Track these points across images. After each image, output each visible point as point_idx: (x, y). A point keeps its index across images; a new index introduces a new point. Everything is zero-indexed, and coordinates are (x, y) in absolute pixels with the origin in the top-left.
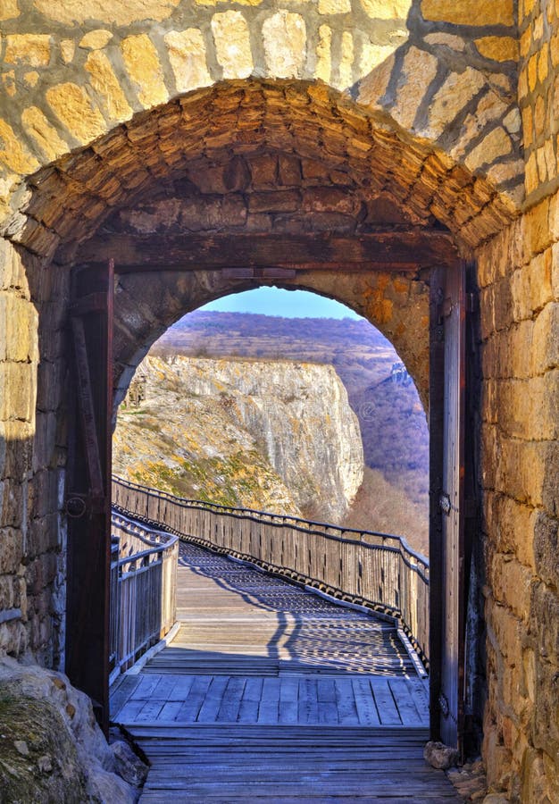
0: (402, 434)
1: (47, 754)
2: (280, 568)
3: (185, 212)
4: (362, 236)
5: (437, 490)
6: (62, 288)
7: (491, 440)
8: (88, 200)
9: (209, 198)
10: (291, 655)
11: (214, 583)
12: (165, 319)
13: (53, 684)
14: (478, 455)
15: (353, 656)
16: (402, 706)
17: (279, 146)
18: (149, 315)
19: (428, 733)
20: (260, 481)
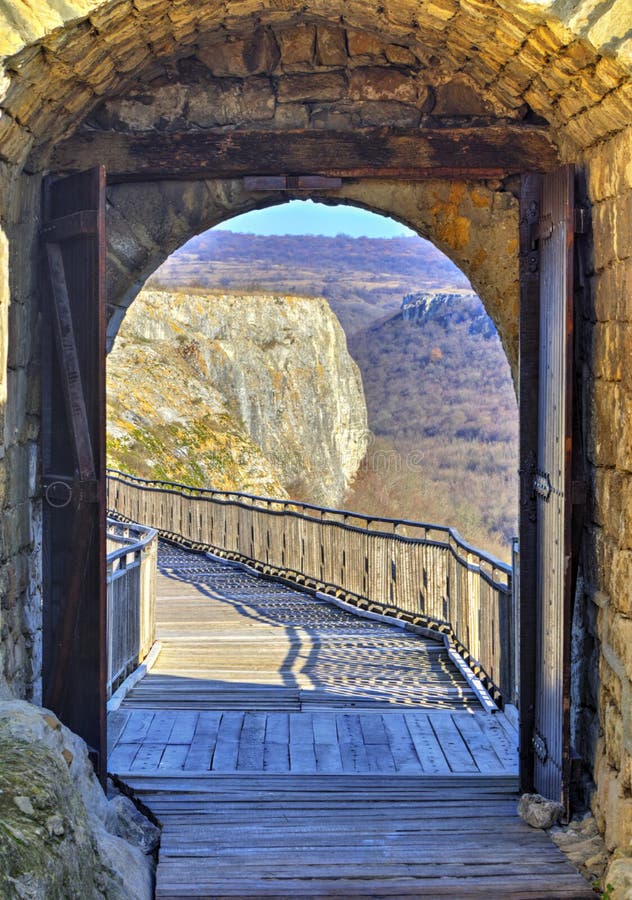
0: (415, 390)
1: (57, 812)
2: (280, 569)
3: (193, 102)
4: (431, 133)
5: (531, 467)
6: (32, 206)
7: (610, 402)
8: (72, 87)
9: (225, 82)
10: (313, 683)
11: (195, 590)
12: (166, 244)
13: (46, 723)
14: (588, 423)
15: (395, 684)
16: (477, 749)
17: (322, 13)
18: (146, 240)
19: (517, 783)
20: (235, 453)
